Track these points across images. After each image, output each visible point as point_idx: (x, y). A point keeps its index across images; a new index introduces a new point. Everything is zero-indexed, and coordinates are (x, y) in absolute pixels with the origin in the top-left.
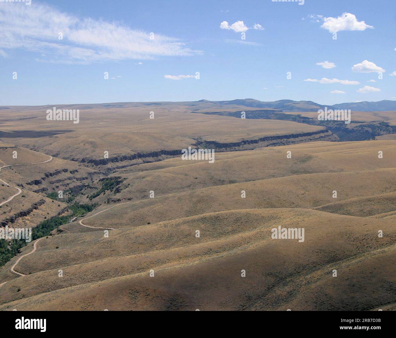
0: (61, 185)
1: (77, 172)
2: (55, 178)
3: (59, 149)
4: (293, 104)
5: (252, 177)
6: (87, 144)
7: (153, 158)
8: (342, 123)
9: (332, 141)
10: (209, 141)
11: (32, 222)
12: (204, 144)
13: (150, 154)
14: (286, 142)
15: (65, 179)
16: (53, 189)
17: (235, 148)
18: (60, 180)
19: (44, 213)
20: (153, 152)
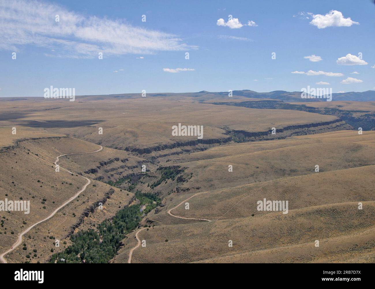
0: (115, 174)
1: (128, 161)
2: (109, 167)
3: (101, 139)
4: (289, 94)
5: (311, 167)
6: (127, 134)
7: (190, 147)
8: (348, 112)
9: (347, 130)
10: (237, 131)
11: (108, 211)
12: (232, 133)
13: (187, 143)
14: (308, 131)
15: (118, 167)
16: (109, 177)
17: (264, 137)
18: (114, 169)
19: (117, 202)
20: (190, 141)
